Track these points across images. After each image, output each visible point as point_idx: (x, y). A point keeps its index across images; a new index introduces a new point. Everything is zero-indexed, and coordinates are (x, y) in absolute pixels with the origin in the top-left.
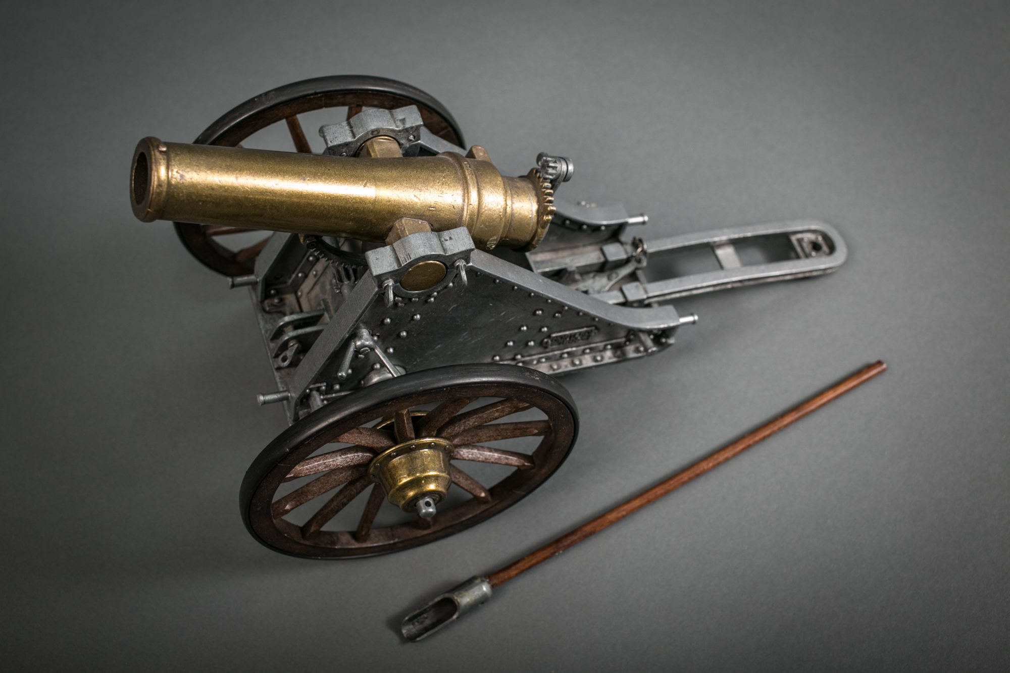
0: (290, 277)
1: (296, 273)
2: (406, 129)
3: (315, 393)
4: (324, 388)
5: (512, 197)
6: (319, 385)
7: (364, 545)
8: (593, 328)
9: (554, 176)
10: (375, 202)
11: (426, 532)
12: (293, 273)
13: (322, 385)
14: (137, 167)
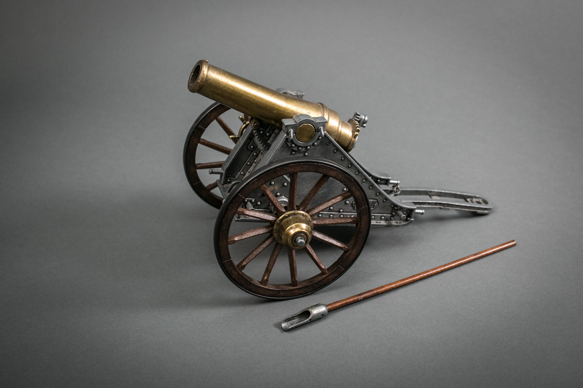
0: (237, 175)
1: (240, 172)
2: (298, 95)
3: (249, 203)
4: (253, 201)
5: (342, 126)
6: (251, 199)
7: (265, 287)
8: (376, 200)
9: (359, 119)
10: (285, 109)
11: (295, 288)
12: (239, 172)
13: (253, 199)
14: (193, 75)
